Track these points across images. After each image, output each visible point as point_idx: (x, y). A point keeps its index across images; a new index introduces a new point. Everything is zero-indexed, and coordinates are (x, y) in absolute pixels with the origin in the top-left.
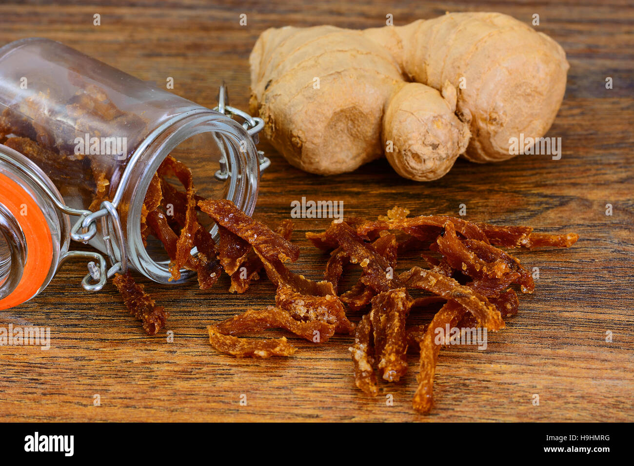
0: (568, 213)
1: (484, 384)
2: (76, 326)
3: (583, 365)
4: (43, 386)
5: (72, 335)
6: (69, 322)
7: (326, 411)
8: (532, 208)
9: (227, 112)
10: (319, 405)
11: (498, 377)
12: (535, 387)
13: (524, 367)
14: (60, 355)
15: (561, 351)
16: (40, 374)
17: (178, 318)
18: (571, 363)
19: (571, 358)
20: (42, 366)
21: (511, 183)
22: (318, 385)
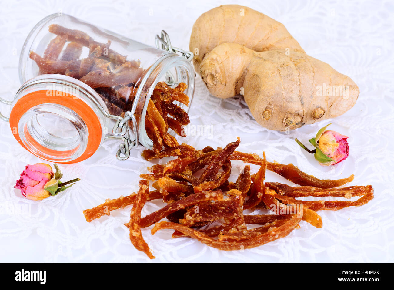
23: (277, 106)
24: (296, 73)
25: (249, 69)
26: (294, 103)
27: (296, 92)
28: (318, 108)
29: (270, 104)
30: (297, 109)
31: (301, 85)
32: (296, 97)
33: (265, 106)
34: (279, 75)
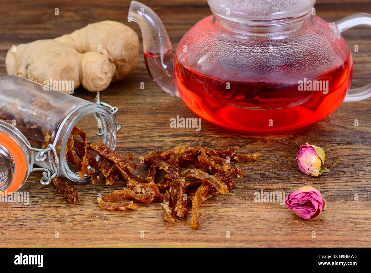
0: (256, 145)
1: (221, 216)
2: (37, 202)
4: (25, 227)
5: (36, 206)
8: (240, 144)
9: (101, 105)
10: (149, 228)
11: (227, 213)
12: (243, 217)
13: (238, 209)
16: (24, 222)
17: (83, 196)
18: (259, 206)
20: (24, 219)
22: (148, 220)
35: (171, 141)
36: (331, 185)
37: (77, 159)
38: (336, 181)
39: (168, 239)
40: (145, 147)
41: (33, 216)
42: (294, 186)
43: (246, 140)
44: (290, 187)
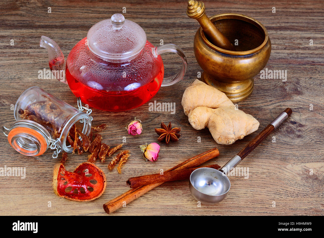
0: (160, 119)
1: (146, 170)
2: (50, 161)
3: (167, 163)
4: (48, 179)
5: (50, 164)
6: (48, 160)
7: (113, 180)
8: (151, 118)
9: (83, 108)
10: (111, 178)
11: (149, 168)
12: (157, 170)
13: (154, 165)
14: (49, 170)
15: (162, 160)
16: (46, 175)
17: (74, 157)
18: (165, 163)
19: (164, 161)
20: (46, 173)
21: (145, 110)
22: (110, 173)
23: (224, 136)
24: (231, 121)
25: (210, 119)
26: (231, 134)
27: (232, 130)
28: (241, 135)
29: (221, 136)
30: (232, 137)
31: (234, 127)
32: (232, 132)
33: (219, 137)
34: (224, 123)
35: (114, 116)
36: (200, 147)
37: (71, 141)
38: (202, 145)
39: (122, 185)
40: (100, 121)
41: (50, 171)
42: (181, 149)
43: (154, 115)
44: (179, 149)
